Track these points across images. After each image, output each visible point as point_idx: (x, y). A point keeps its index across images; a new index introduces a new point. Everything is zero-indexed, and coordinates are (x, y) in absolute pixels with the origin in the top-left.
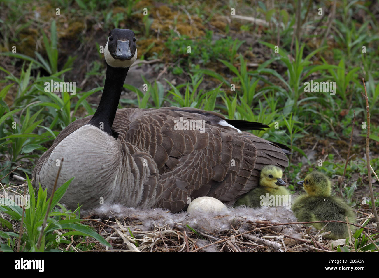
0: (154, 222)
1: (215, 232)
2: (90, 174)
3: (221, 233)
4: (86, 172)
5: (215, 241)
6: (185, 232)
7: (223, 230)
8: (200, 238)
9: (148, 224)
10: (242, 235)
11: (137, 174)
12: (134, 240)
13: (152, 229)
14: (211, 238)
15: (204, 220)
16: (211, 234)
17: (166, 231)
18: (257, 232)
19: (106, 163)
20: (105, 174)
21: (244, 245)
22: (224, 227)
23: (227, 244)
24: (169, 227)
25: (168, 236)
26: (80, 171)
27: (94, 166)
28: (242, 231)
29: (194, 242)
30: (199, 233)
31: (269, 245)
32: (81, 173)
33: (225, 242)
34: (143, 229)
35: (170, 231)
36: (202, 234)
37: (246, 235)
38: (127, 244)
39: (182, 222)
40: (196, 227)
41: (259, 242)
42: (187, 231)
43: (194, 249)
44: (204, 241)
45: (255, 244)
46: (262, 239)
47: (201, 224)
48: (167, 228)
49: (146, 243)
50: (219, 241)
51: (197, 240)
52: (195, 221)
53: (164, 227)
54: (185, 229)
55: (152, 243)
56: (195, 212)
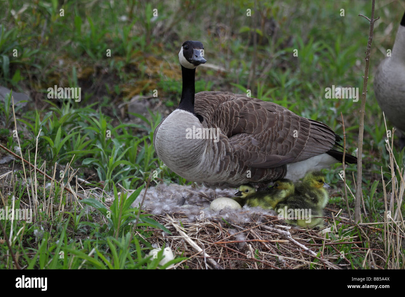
0: (197, 217)
1: (241, 223)
2: (185, 151)
3: (245, 224)
4: (182, 149)
5: (241, 230)
6: (219, 223)
7: (246, 222)
8: (231, 228)
9: (192, 218)
10: (260, 226)
11: (216, 150)
12: (183, 229)
13: (195, 221)
14: (238, 228)
15: (233, 215)
16: (238, 225)
17: (206, 223)
18: (270, 224)
19: (197, 142)
20: (196, 150)
21: (261, 232)
22: (247, 220)
23: (251, 232)
24: (208, 220)
25: (208, 226)
26: (178, 148)
27: (189, 145)
28: (259, 223)
29: (227, 231)
30: (230, 224)
31: (281, 233)
32: (179, 150)
33: (249, 231)
34: (188, 221)
35: (209, 223)
36: (232, 225)
37: (263, 226)
38: (180, 232)
39: (216, 216)
40: (228, 220)
41: (273, 231)
42: (221, 222)
43: (227, 236)
44: (234, 230)
45: (270, 232)
46: (275, 229)
47: (232, 218)
48: (207, 221)
49: (192, 232)
50: (245, 230)
51: (228, 229)
52: (227, 216)
53: (205, 220)
54: (220, 221)
55: (196, 231)
56: (226, 209)
